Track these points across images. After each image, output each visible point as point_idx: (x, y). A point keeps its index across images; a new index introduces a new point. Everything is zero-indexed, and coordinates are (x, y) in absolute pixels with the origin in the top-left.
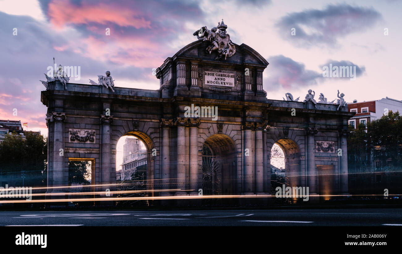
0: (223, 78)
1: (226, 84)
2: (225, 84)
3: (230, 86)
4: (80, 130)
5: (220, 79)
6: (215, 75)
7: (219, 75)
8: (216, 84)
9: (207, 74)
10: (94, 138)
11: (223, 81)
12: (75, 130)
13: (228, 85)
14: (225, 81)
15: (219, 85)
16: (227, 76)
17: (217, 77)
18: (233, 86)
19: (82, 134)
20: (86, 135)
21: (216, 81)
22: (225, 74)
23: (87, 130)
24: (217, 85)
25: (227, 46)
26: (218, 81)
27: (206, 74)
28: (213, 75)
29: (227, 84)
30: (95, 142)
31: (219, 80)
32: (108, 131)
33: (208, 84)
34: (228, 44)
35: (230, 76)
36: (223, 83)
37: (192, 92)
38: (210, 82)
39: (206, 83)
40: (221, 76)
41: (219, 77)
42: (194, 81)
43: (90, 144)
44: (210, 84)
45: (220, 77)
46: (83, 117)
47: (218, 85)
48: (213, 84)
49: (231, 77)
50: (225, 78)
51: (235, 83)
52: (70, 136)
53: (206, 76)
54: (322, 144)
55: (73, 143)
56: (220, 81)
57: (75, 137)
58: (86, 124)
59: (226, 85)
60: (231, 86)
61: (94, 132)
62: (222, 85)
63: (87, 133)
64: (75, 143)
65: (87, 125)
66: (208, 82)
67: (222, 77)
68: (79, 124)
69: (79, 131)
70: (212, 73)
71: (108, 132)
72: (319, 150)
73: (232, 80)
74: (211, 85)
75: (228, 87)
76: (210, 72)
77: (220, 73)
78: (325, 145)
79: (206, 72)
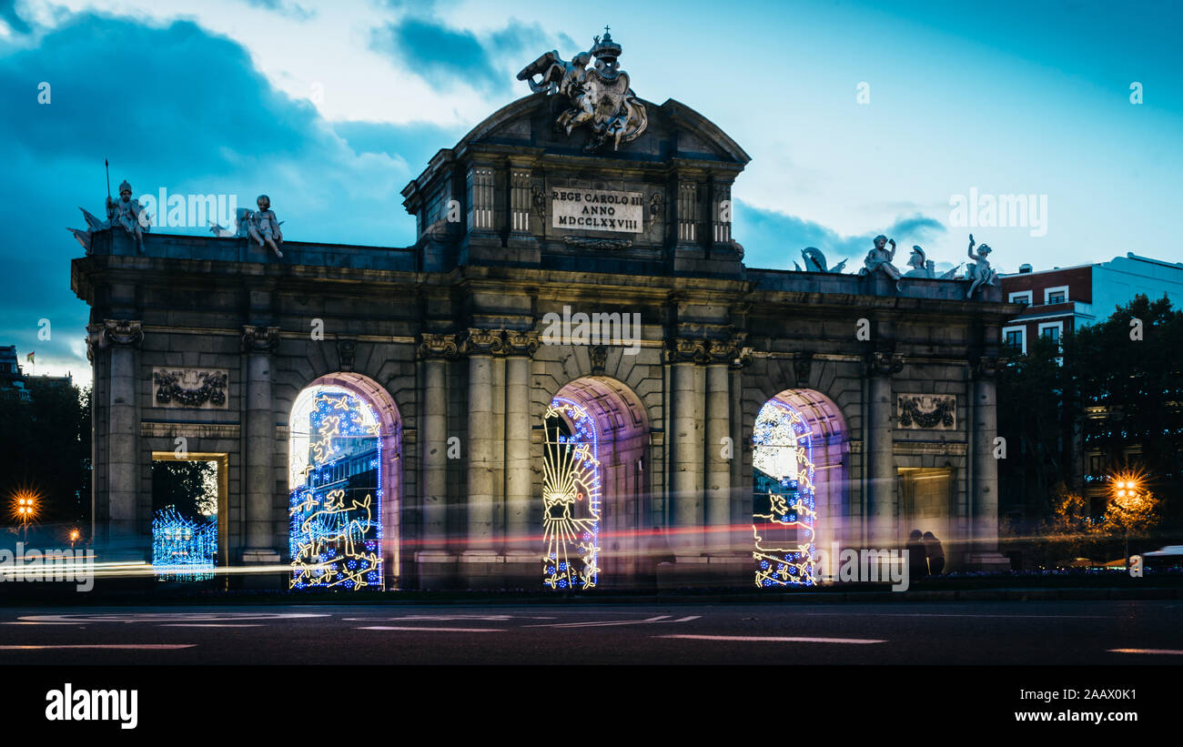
0: (608, 205)
1: (616, 223)
2: (613, 225)
3: (629, 230)
4: (182, 371)
5: (599, 211)
6: (582, 197)
7: (596, 197)
8: (585, 227)
9: (560, 196)
10: (226, 393)
11: (607, 216)
12: (170, 371)
13: (623, 229)
14: (616, 217)
15: (596, 228)
16: (619, 200)
17: (589, 205)
18: (639, 229)
19: (191, 381)
20: (201, 385)
21: (586, 217)
22: (614, 193)
23: (204, 371)
24: (588, 228)
25: (621, 109)
26: (593, 217)
27: (555, 196)
28: (578, 198)
29: (621, 226)
30: (226, 406)
31: (596, 212)
32: (265, 373)
33: (563, 226)
34: (623, 103)
35: (630, 200)
36: (609, 223)
37: (514, 252)
38: (568, 220)
39: (556, 224)
40: (603, 201)
41: (595, 205)
42: (518, 218)
43: (211, 410)
44: (568, 226)
45: (599, 205)
46: (193, 332)
47: (593, 228)
48: (576, 226)
49: (633, 203)
50: (613, 205)
51: (644, 221)
52: (155, 389)
53: (555, 202)
54: (918, 402)
55: (165, 409)
56: (598, 217)
57: (171, 391)
58: (201, 353)
59: (618, 229)
60: (633, 230)
61: (225, 376)
62: (604, 229)
63: (203, 379)
64: (171, 409)
65: (204, 357)
66: (562, 221)
67: (603, 205)
68: (180, 354)
69: (181, 374)
70: (575, 191)
71: (265, 376)
72: (907, 423)
73: (636, 214)
74: (571, 230)
75: (622, 233)
76: (567, 191)
77: (599, 193)
78: (927, 406)
79: (555, 189)
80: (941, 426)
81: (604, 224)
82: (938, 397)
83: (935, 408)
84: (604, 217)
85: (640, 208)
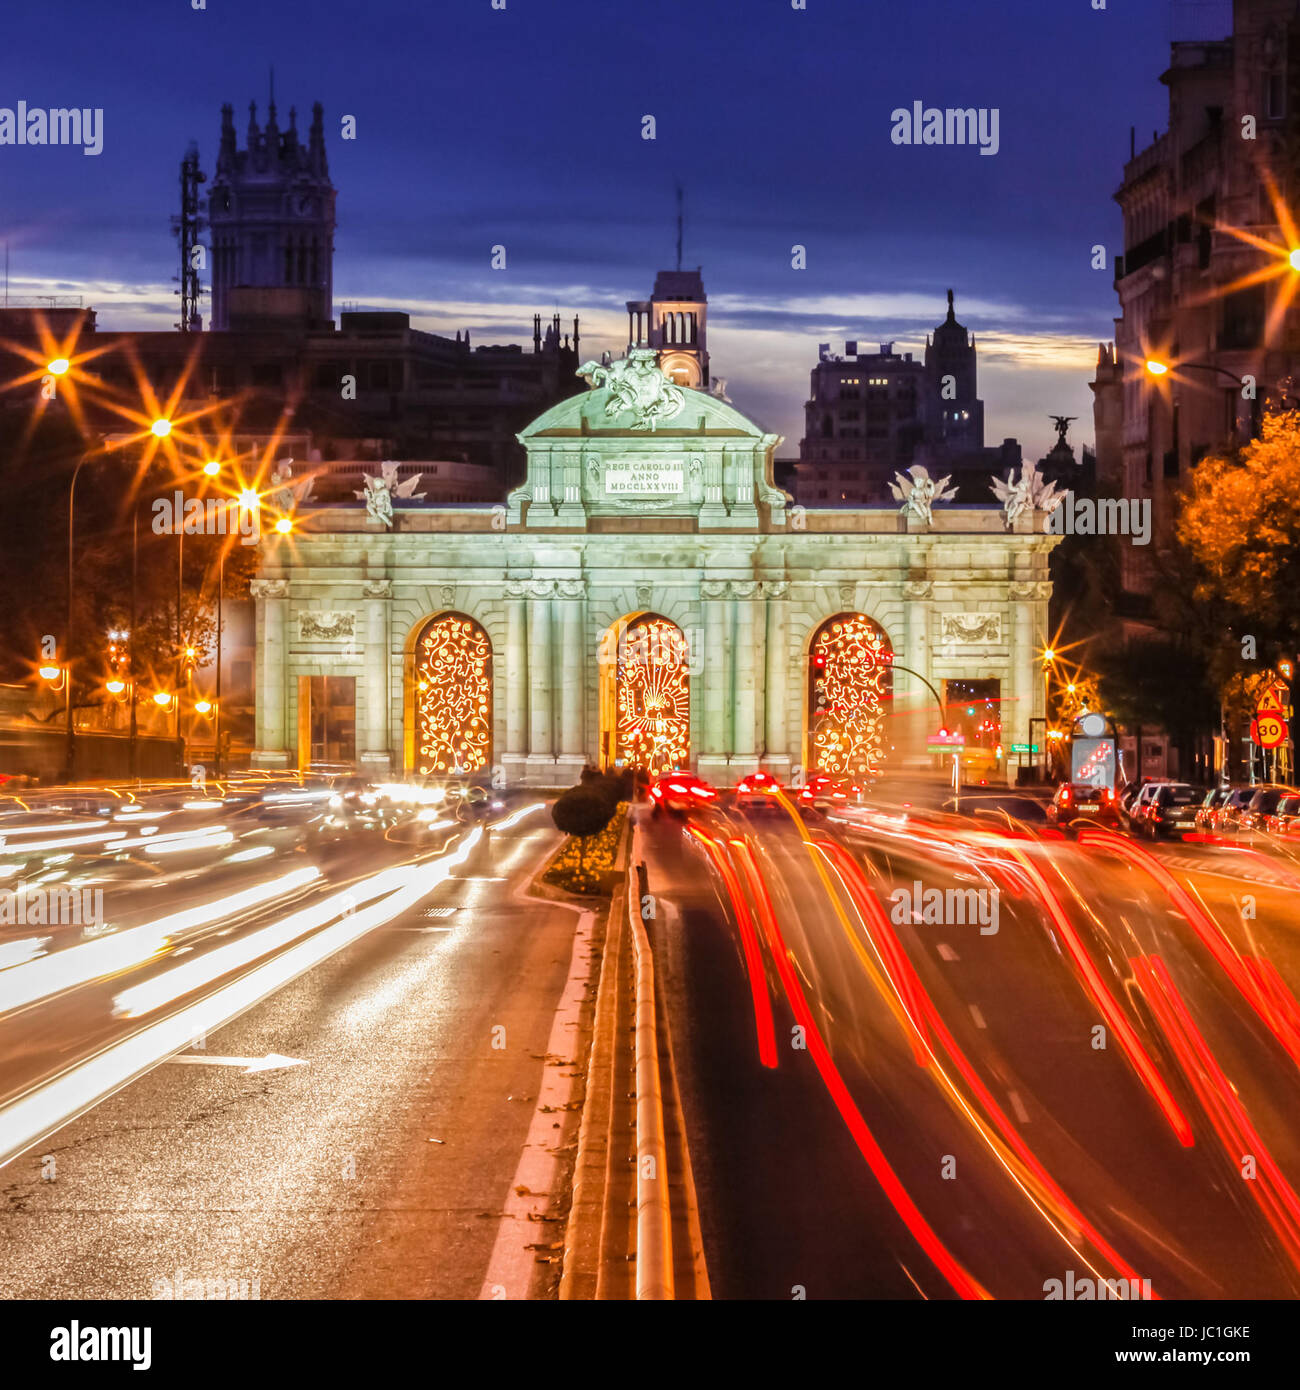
0: (653, 472)
1: (660, 486)
2: (657, 488)
3: (672, 491)
5: (645, 477)
6: (631, 467)
7: (643, 466)
8: (633, 491)
9: (611, 467)
11: (652, 481)
13: (666, 491)
14: (659, 481)
15: (643, 492)
16: (663, 466)
17: (637, 473)
18: (680, 490)
21: (634, 482)
22: (658, 462)
24: (636, 492)
26: (640, 482)
27: (608, 467)
28: (627, 467)
29: (664, 488)
30: (354, 640)
33: (614, 491)
35: (673, 466)
36: (653, 487)
38: (619, 487)
39: (609, 490)
40: (649, 468)
41: (642, 472)
42: (570, 491)
44: (619, 491)
45: (645, 472)
47: (640, 491)
48: (626, 491)
49: (675, 469)
50: (658, 472)
51: (685, 483)
53: (608, 472)
54: (962, 620)
55: (307, 643)
56: (645, 482)
58: (334, 599)
59: (661, 491)
60: (675, 491)
62: (650, 491)
64: (311, 643)
65: (336, 602)
66: (614, 488)
67: (649, 472)
70: (624, 462)
71: (380, 618)
72: (950, 639)
73: (678, 477)
74: (622, 495)
75: (667, 494)
76: (618, 463)
77: (645, 462)
78: (971, 622)
79: (608, 462)
80: (985, 640)
81: (650, 487)
82: (981, 614)
83: (979, 625)
84: (650, 481)
85: (681, 473)
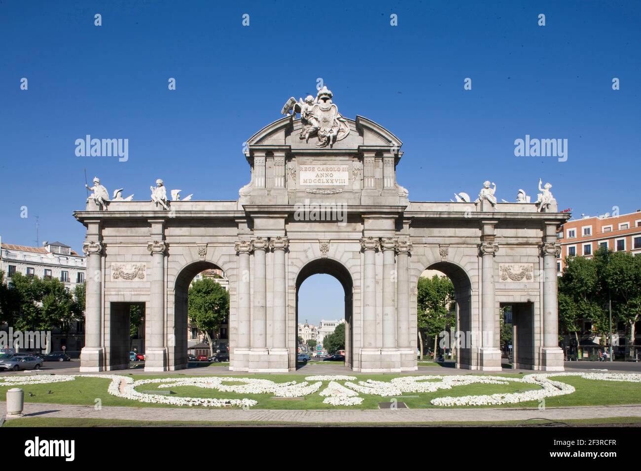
0: (330, 172)
1: (334, 181)
2: (332, 182)
3: (341, 184)
4: (125, 263)
5: (325, 175)
6: (316, 169)
7: (323, 169)
8: (317, 184)
9: (304, 169)
10: (145, 273)
11: (329, 178)
12: (119, 264)
13: (338, 184)
14: (334, 178)
15: (323, 184)
16: (336, 169)
17: (319, 173)
18: (347, 183)
21: (317, 179)
22: (332, 166)
23: (135, 263)
24: (319, 184)
25: (334, 123)
26: (321, 179)
27: (301, 169)
28: (313, 169)
29: (336, 182)
30: (145, 279)
31: (323, 176)
33: (305, 184)
34: (335, 120)
35: (341, 169)
36: (330, 181)
37: (274, 198)
38: (308, 181)
39: (302, 183)
40: (327, 170)
41: (322, 172)
42: (278, 180)
43: (138, 282)
44: (308, 184)
45: (325, 172)
47: (321, 184)
48: (313, 184)
49: (343, 171)
50: (332, 172)
51: (349, 179)
52: (112, 272)
53: (301, 172)
54: (511, 268)
55: (116, 282)
56: (324, 179)
57: (119, 273)
58: (133, 255)
59: (335, 184)
60: (343, 184)
61: (144, 265)
62: (327, 184)
63: (134, 267)
64: (119, 282)
65: (134, 257)
66: (305, 181)
67: (327, 172)
70: (312, 166)
72: (504, 279)
73: (345, 175)
74: (310, 186)
75: (337, 186)
76: (308, 166)
77: (325, 166)
78: (516, 269)
79: (301, 166)
81: (328, 182)
82: (522, 264)
83: (521, 270)
84: (327, 178)
85: (347, 173)
